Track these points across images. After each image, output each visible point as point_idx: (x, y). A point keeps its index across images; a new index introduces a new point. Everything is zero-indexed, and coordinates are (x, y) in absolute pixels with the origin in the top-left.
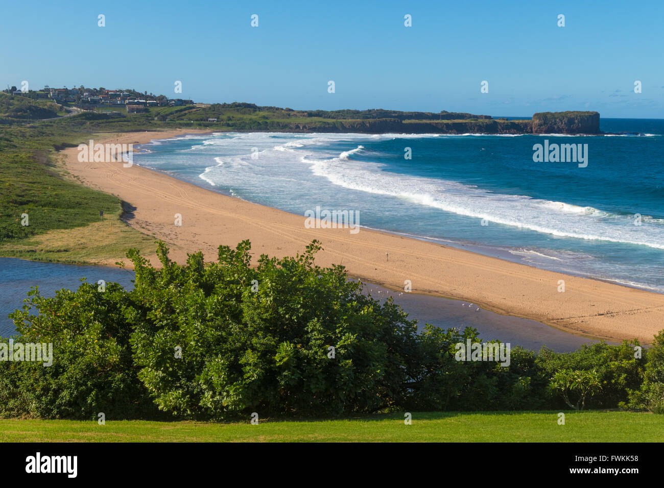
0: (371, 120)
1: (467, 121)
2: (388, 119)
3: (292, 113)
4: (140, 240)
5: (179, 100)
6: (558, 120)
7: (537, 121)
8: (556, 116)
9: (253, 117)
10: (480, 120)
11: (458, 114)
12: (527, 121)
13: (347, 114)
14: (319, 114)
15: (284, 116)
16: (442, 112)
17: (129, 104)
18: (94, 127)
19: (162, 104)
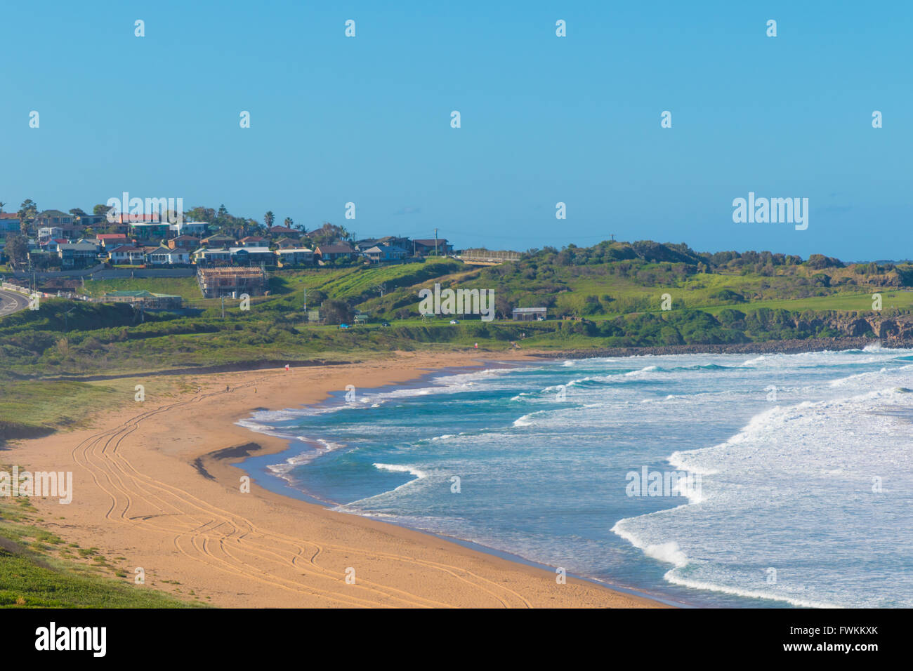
3: (836, 275)
5: (395, 242)
9: (687, 294)
15: (805, 288)
17: (210, 262)
18: (88, 360)
19: (333, 257)
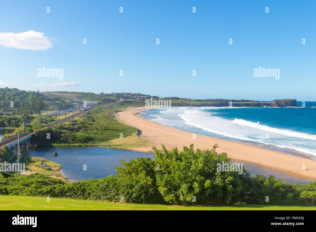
0: (217, 102)
1: (250, 102)
2: (223, 102)
3: (191, 100)
4: (144, 142)
5: (154, 96)
6: (282, 102)
7: (274, 103)
8: (281, 101)
9: (178, 101)
10: (254, 102)
11: (247, 100)
12: (271, 102)
13: (209, 100)
14: (200, 100)
15: (188, 101)
16: (241, 100)
17: (138, 98)
18: (127, 105)
19: (149, 97)
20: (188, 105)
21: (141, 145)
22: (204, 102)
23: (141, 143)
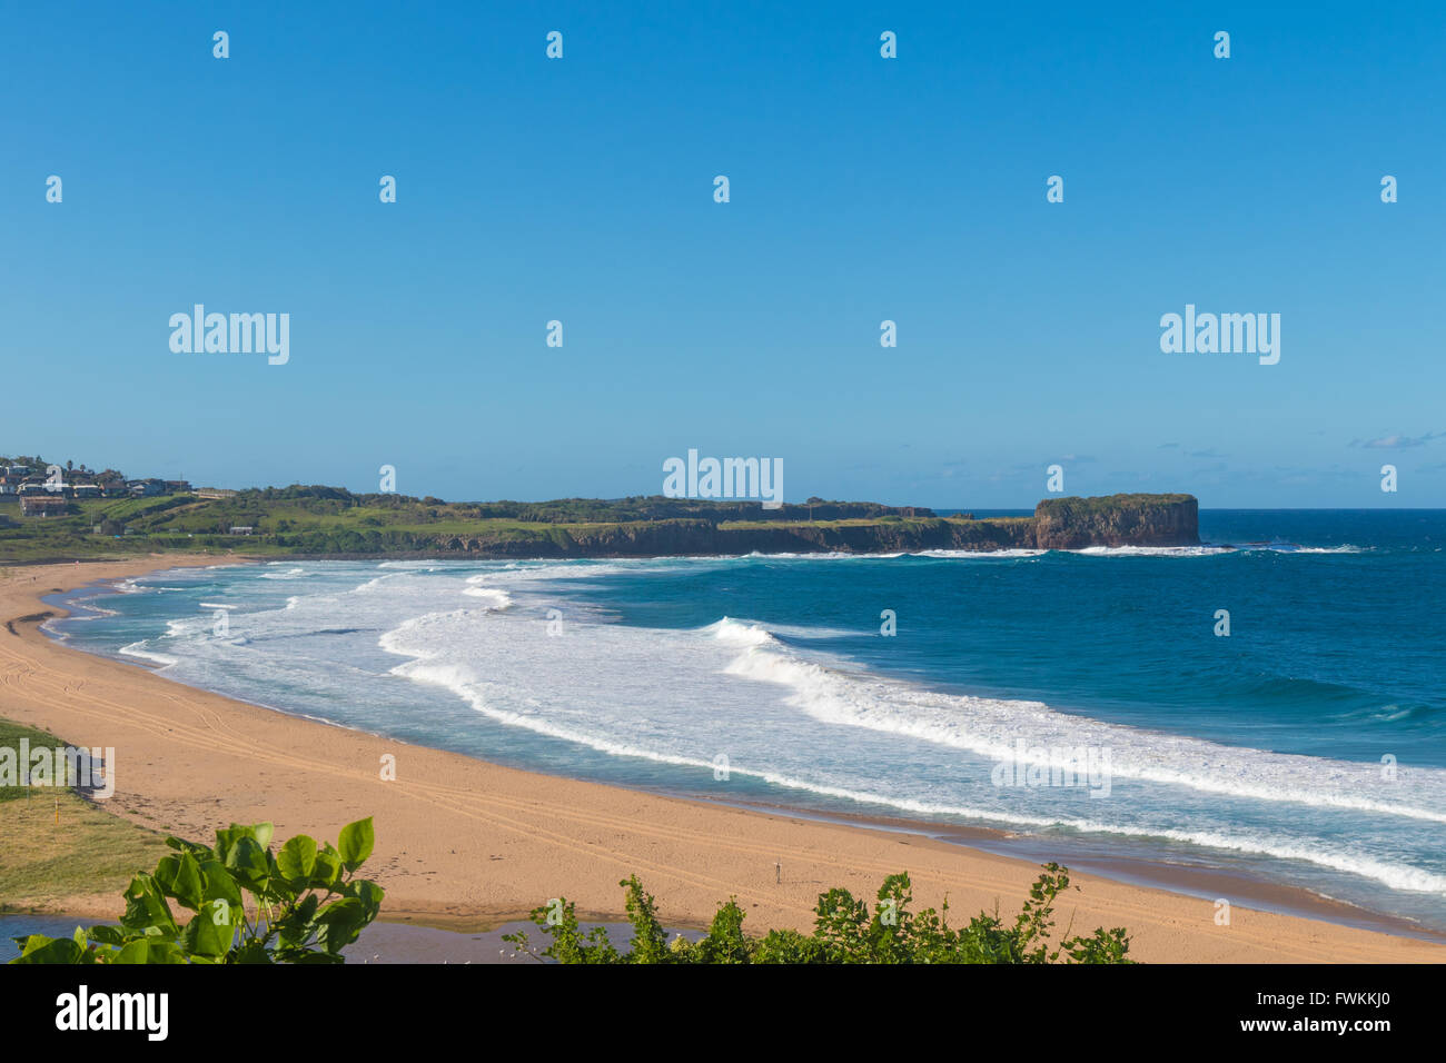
0: (640, 524)
1: (876, 522)
2: (683, 521)
3: (441, 510)
4: (136, 844)
5: (154, 482)
6: (1097, 517)
7: (1047, 521)
8: (1093, 506)
9: (344, 520)
10: (907, 520)
11: (850, 505)
12: (1022, 520)
13: (577, 508)
14: (509, 510)
15: (421, 518)
16: (812, 501)
17: (29, 492)
19: (111, 491)
20: (419, 547)
21: (116, 874)
22: (542, 520)
23: (114, 858)
